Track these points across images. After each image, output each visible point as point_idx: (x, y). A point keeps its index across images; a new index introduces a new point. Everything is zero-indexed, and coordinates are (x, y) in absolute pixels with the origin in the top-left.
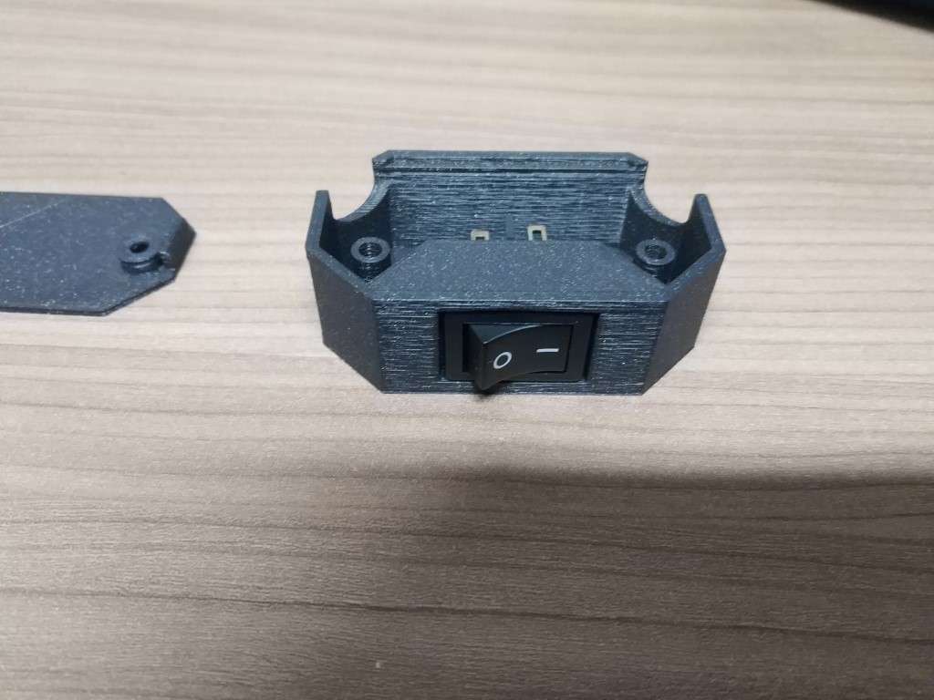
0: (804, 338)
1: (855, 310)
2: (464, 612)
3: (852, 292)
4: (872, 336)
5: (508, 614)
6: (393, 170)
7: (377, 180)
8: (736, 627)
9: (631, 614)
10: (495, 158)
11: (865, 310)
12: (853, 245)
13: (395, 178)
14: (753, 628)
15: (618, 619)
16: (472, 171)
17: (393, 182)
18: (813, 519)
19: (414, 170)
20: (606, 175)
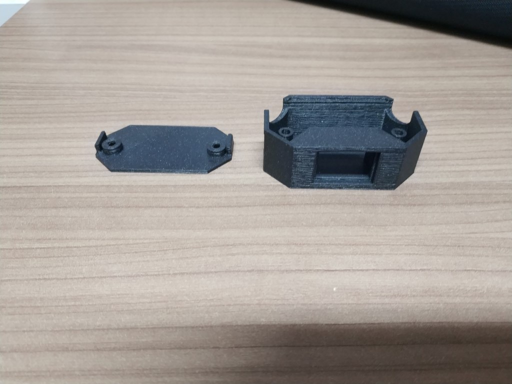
0: (470, 169)
1: (488, 158)
2: (362, 270)
3: (486, 151)
4: (497, 167)
5: (379, 270)
6: (291, 103)
7: (284, 107)
8: (465, 270)
9: (425, 267)
10: (332, 97)
11: (492, 158)
12: (482, 133)
13: (292, 106)
14: (471, 270)
15: (420, 270)
16: (323, 103)
17: (290, 107)
18: (486, 233)
19: (300, 103)
20: (376, 105)
